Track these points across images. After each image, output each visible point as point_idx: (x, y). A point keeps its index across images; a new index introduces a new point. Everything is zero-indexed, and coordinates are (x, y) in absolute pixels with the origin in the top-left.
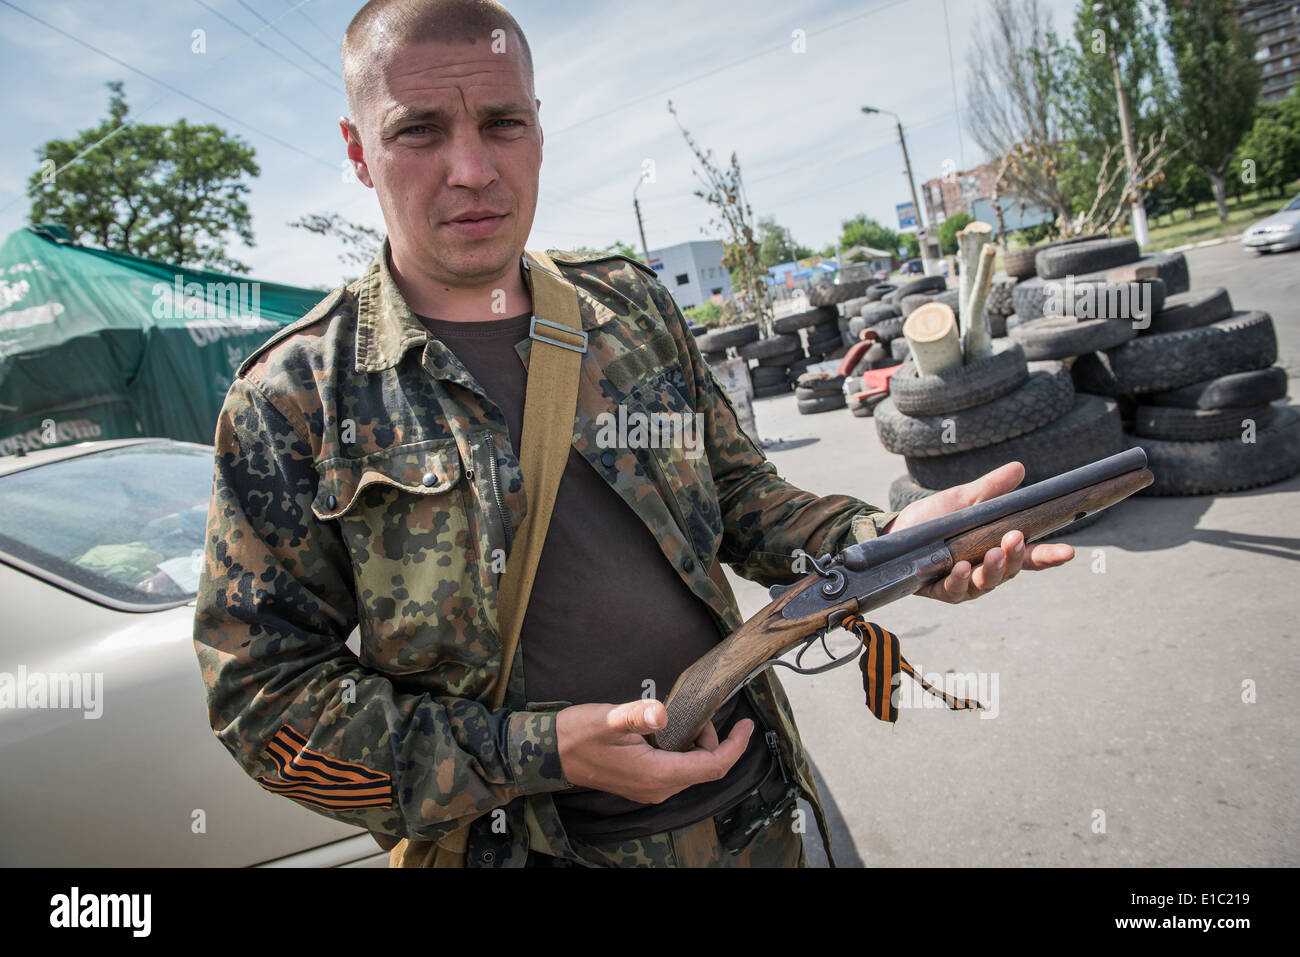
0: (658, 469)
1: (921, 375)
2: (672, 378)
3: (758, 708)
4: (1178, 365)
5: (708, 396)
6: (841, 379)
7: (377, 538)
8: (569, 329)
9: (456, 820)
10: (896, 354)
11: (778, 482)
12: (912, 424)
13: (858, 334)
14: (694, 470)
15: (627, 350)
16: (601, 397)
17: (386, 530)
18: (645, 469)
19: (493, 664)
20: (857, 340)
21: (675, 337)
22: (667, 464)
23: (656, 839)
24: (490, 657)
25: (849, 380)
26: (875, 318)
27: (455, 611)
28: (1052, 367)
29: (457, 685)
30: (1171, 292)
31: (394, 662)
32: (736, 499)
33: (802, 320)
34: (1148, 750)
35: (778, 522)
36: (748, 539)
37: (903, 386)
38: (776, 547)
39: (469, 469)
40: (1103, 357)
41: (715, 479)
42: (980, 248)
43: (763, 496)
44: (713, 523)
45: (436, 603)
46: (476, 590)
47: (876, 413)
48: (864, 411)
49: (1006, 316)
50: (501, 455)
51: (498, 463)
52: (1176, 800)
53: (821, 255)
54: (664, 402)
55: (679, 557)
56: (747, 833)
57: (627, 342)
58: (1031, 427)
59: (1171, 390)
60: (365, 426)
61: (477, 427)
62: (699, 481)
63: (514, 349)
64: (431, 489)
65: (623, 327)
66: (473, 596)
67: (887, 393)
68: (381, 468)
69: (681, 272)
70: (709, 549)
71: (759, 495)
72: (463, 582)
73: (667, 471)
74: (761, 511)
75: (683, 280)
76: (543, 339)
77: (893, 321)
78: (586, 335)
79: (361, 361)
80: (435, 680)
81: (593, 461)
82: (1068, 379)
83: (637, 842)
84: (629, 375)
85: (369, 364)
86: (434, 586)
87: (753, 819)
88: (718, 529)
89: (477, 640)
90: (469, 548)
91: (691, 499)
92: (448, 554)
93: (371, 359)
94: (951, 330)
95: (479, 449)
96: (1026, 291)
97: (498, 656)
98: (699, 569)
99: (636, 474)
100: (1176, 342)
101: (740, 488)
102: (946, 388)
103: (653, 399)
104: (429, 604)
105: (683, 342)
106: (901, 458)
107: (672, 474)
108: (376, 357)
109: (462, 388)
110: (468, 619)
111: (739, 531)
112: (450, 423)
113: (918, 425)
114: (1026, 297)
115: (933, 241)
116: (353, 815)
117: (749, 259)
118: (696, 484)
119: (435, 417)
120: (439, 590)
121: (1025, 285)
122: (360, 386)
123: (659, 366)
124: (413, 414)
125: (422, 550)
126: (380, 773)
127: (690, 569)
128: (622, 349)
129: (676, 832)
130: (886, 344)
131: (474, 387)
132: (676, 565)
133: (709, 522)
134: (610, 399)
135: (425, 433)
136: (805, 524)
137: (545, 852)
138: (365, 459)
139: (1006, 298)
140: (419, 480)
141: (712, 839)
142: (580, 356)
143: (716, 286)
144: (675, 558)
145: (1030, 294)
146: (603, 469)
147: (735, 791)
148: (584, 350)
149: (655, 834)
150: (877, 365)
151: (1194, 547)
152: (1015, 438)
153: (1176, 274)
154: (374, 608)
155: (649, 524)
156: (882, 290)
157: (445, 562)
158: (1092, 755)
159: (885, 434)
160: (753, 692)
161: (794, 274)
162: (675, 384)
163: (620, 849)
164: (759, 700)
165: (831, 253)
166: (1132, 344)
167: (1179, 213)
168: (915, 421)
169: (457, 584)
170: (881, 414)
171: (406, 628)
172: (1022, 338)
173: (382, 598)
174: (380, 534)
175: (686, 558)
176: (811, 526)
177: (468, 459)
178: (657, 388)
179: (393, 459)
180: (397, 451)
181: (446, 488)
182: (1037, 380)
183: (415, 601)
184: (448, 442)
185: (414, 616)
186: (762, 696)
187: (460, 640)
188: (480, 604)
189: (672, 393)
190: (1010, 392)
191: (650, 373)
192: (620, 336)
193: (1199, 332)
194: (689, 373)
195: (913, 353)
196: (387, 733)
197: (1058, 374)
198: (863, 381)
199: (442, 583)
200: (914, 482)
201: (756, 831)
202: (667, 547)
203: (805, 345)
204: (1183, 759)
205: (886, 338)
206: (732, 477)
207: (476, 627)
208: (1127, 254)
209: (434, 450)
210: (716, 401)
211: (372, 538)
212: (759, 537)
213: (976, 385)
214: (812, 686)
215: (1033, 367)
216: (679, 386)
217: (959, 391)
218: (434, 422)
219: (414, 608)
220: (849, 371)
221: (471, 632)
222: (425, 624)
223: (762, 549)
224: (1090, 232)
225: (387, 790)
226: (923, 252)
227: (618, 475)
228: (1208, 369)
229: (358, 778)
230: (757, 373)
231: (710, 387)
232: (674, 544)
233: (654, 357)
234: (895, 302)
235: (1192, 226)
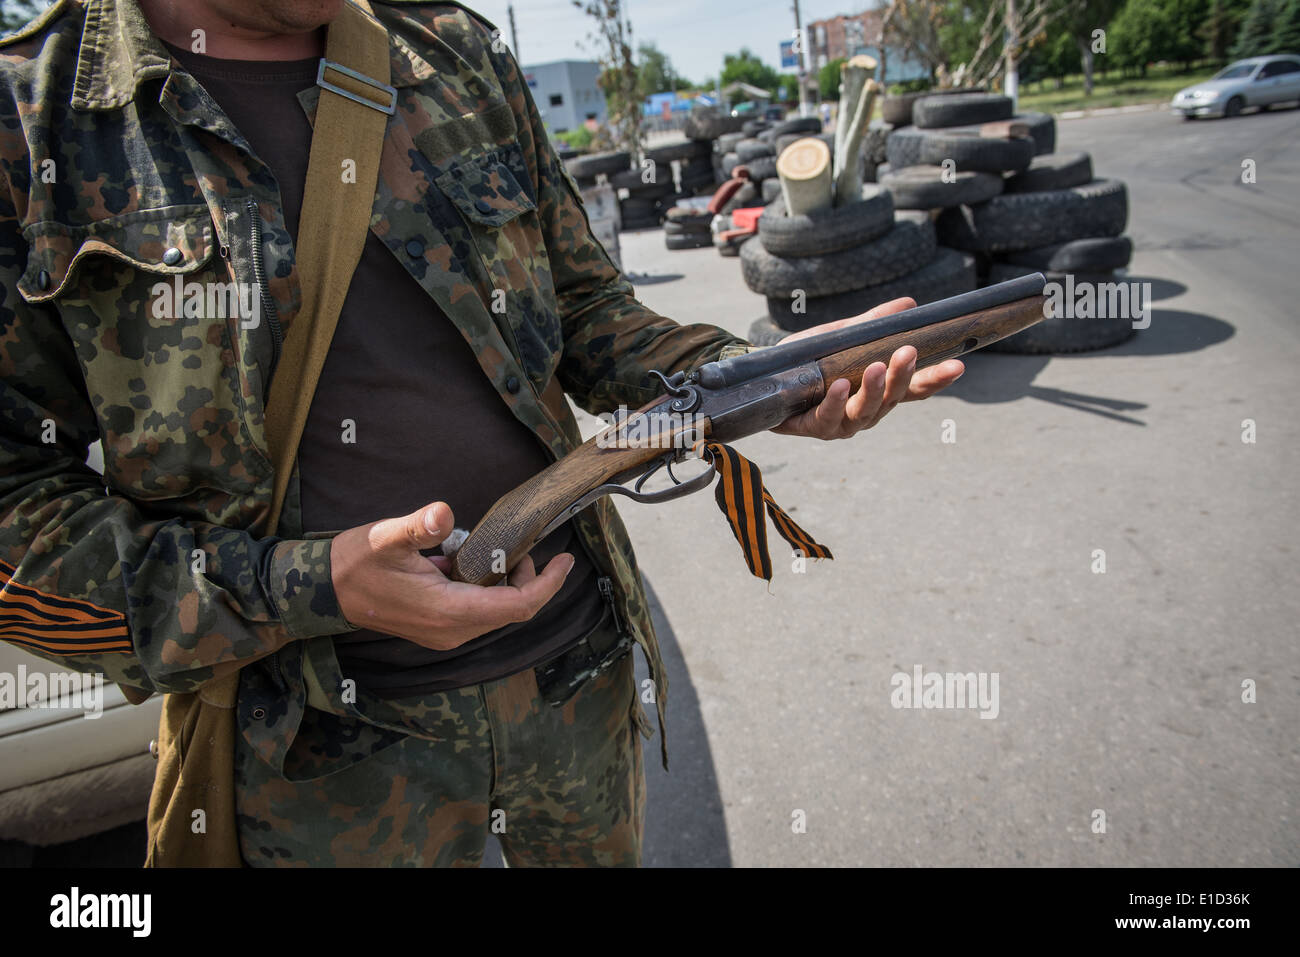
0: (480, 267)
1: (790, 214)
2: (508, 159)
3: (591, 550)
4: (1036, 227)
5: (553, 188)
6: (710, 216)
7: (108, 331)
8: (372, 81)
9: (209, 668)
10: (766, 195)
11: (635, 305)
12: (776, 265)
13: (731, 171)
14: (529, 273)
15: (449, 118)
16: (409, 170)
17: (122, 321)
18: (464, 265)
19: (263, 491)
20: (730, 177)
21: (514, 110)
22: (492, 261)
23: (464, 692)
24: (258, 483)
25: (718, 218)
26: (749, 156)
27: (207, 425)
28: (918, 217)
29: (218, 515)
30: (1039, 153)
31: (139, 485)
32: (585, 319)
33: (674, 152)
34: (968, 590)
35: (633, 349)
36: (596, 366)
37: (771, 224)
38: (628, 377)
39: (224, 245)
40: (967, 212)
41: (559, 290)
42: (863, 83)
43: (618, 318)
44: (549, 338)
45: (182, 414)
46: (237, 400)
47: (742, 252)
48: (730, 251)
49: (877, 165)
50: (268, 228)
51: (262, 239)
52: (989, 636)
53: (701, 88)
54: (494, 185)
55: (502, 374)
56: (571, 685)
57: (449, 107)
58: (890, 277)
59: (1026, 250)
60: (88, 183)
61: (237, 191)
62: (535, 287)
63: (296, 99)
64: (173, 268)
65: (446, 89)
66: (232, 407)
67: (755, 232)
68: (112, 240)
69: (555, 92)
70: (542, 367)
71: (613, 316)
72: (218, 388)
73: (491, 269)
74: (614, 335)
75: (556, 100)
76: (335, 90)
77: (767, 160)
78: (395, 92)
79: (82, 95)
80: (193, 507)
81: (395, 249)
82: (931, 231)
83: (443, 695)
84: (447, 147)
85: (92, 99)
86: (179, 394)
87: (578, 671)
88: (557, 345)
89: (240, 463)
90: (225, 348)
91: (521, 305)
92: (197, 353)
93: (96, 92)
94: (825, 171)
95: (237, 219)
96: (901, 139)
97: (269, 481)
98: (526, 390)
99: (450, 269)
100: (1037, 203)
101: (591, 306)
102: (814, 230)
103: (477, 179)
104: (173, 415)
105: (525, 118)
106: (762, 300)
107: (498, 274)
108: (103, 90)
109: (215, 137)
110: (228, 435)
111: (587, 356)
112: (200, 183)
113: (782, 266)
114: (899, 144)
115: (813, 85)
116: (84, 660)
117: (626, 82)
118: (530, 290)
119: (184, 176)
120: (185, 399)
121: (902, 133)
122: (85, 130)
123: (491, 143)
124: (155, 171)
125: (165, 347)
126: (110, 611)
127: (514, 390)
128: (442, 116)
129: (489, 685)
130: (758, 184)
131: (234, 138)
132: (497, 384)
133: (545, 337)
134: (421, 174)
135: (169, 195)
136: (665, 354)
137: (324, 710)
138: (91, 227)
139: (879, 146)
140: (159, 255)
141: (533, 690)
142: (385, 118)
143: (590, 109)
144: (496, 376)
145: (904, 142)
146: (408, 260)
147: (562, 638)
148: (391, 111)
149: (463, 687)
150: (747, 204)
151: (1029, 403)
152: (875, 286)
153: (1044, 135)
154: (106, 418)
155: (464, 332)
156: (758, 128)
157: (193, 363)
158: (918, 592)
159: (749, 272)
160: (587, 534)
161: (672, 105)
162: (511, 168)
163: (422, 702)
164: (593, 542)
165: (710, 86)
166: (996, 201)
167: (1049, 83)
168: (780, 261)
169: (210, 392)
170: (747, 251)
171: (146, 444)
172: (893, 185)
173: (115, 406)
174: (114, 326)
175: (510, 375)
176: (672, 356)
177: (222, 231)
178: (486, 167)
179: (126, 229)
180: (132, 218)
181: (193, 268)
182: (903, 229)
183: (158, 411)
184: (199, 210)
185: (156, 430)
186: (596, 539)
187: (216, 461)
188: (242, 417)
189: (503, 175)
190: (875, 238)
191: (477, 148)
192: (442, 100)
193: (1060, 195)
194: (531, 158)
195: (785, 193)
196: (118, 564)
197: (923, 225)
198: (732, 220)
199: (190, 390)
200: (773, 323)
201: (581, 682)
202: (485, 360)
203: (677, 178)
204: (999, 600)
205: (758, 177)
206: (580, 290)
207: (238, 446)
208: (1001, 110)
209: (178, 218)
210: (563, 198)
211: (100, 330)
212: (609, 364)
213: (844, 229)
214: (659, 519)
215: (900, 216)
216: (515, 170)
217: (829, 234)
218: (182, 182)
219: (156, 420)
220: (719, 209)
221: (231, 452)
222: (169, 441)
223: (613, 378)
224: (968, 85)
225: (122, 631)
226: (802, 96)
227: (428, 268)
228: (1063, 232)
229: (84, 618)
230: (628, 205)
231: (556, 178)
232: (496, 359)
233: (484, 130)
234: (770, 141)
235: (1058, 97)
